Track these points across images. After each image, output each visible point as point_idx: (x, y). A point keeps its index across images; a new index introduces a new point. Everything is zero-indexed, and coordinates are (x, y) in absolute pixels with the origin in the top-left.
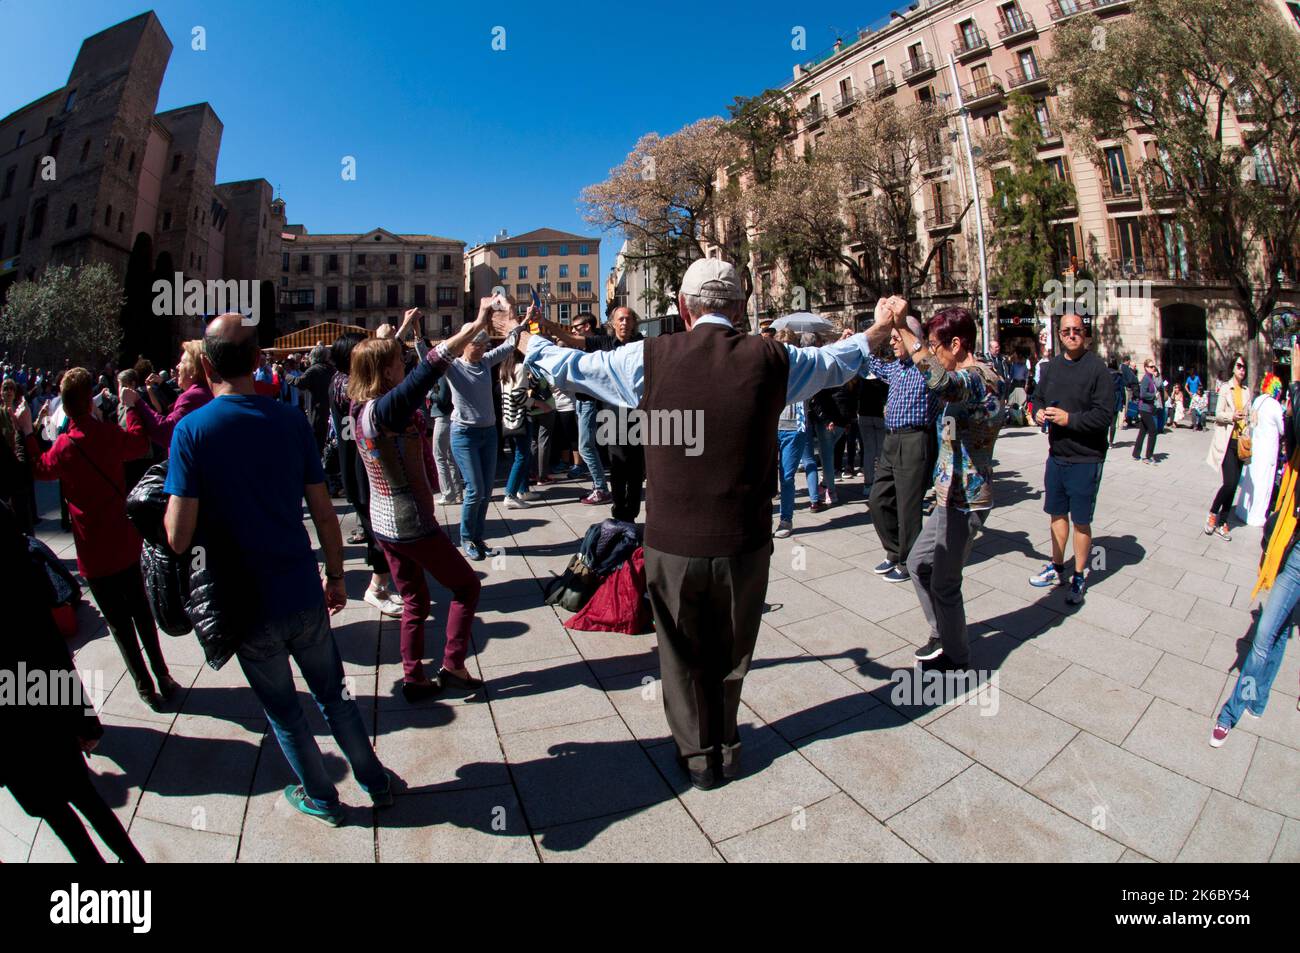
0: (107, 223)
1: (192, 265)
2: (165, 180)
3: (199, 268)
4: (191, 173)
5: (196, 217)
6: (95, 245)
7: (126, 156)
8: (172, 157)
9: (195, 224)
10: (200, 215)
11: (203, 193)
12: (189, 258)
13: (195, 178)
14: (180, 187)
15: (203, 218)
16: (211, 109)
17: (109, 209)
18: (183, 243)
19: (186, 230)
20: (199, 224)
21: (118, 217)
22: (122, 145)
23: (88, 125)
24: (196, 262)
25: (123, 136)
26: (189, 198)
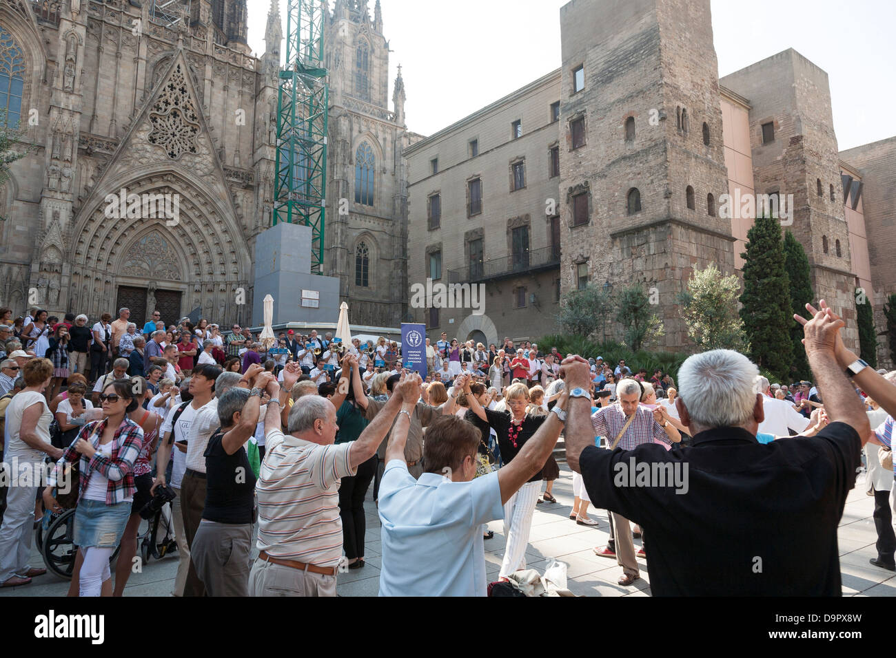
0: (690, 205)
1: (826, 250)
2: (756, 153)
3: (839, 254)
4: (796, 140)
5: (820, 193)
6: (678, 231)
7: (694, 126)
8: (759, 127)
9: (820, 202)
10: (827, 190)
11: (824, 163)
12: (821, 243)
13: (806, 145)
14: (784, 158)
15: (832, 193)
16: (800, 56)
17: (689, 190)
18: (809, 225)
19: (808, 209)
20: (827, 201)
21: (705, 198)
22: (684, 115)
23: (620, 101)
24: (832, 247)
25: (682, 106)
26: (803, 171)
